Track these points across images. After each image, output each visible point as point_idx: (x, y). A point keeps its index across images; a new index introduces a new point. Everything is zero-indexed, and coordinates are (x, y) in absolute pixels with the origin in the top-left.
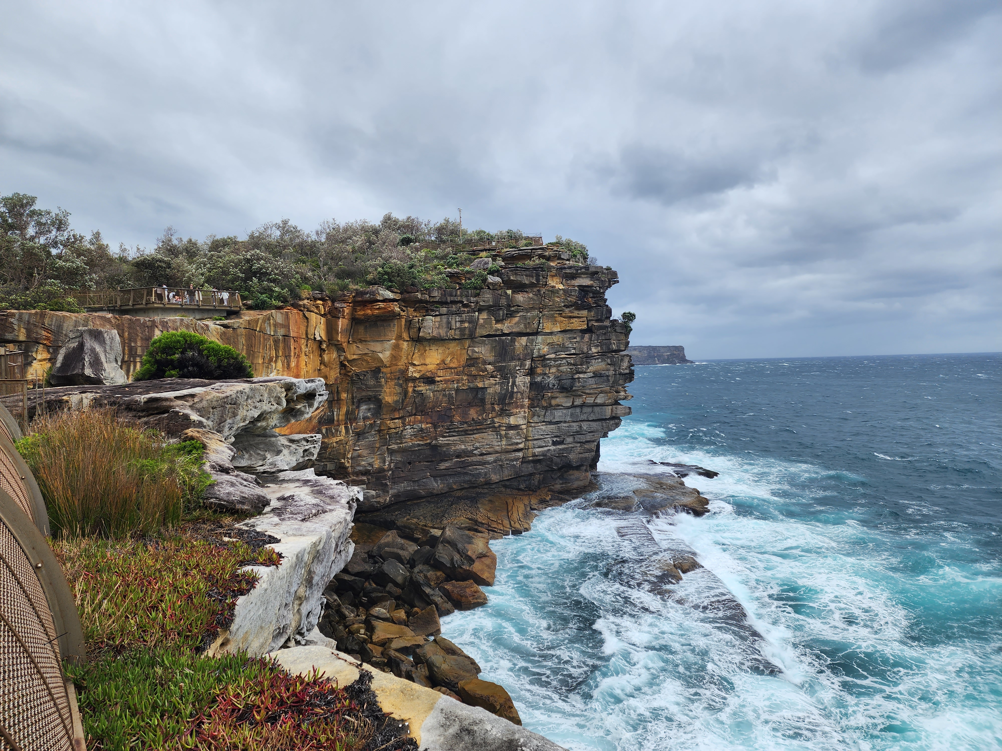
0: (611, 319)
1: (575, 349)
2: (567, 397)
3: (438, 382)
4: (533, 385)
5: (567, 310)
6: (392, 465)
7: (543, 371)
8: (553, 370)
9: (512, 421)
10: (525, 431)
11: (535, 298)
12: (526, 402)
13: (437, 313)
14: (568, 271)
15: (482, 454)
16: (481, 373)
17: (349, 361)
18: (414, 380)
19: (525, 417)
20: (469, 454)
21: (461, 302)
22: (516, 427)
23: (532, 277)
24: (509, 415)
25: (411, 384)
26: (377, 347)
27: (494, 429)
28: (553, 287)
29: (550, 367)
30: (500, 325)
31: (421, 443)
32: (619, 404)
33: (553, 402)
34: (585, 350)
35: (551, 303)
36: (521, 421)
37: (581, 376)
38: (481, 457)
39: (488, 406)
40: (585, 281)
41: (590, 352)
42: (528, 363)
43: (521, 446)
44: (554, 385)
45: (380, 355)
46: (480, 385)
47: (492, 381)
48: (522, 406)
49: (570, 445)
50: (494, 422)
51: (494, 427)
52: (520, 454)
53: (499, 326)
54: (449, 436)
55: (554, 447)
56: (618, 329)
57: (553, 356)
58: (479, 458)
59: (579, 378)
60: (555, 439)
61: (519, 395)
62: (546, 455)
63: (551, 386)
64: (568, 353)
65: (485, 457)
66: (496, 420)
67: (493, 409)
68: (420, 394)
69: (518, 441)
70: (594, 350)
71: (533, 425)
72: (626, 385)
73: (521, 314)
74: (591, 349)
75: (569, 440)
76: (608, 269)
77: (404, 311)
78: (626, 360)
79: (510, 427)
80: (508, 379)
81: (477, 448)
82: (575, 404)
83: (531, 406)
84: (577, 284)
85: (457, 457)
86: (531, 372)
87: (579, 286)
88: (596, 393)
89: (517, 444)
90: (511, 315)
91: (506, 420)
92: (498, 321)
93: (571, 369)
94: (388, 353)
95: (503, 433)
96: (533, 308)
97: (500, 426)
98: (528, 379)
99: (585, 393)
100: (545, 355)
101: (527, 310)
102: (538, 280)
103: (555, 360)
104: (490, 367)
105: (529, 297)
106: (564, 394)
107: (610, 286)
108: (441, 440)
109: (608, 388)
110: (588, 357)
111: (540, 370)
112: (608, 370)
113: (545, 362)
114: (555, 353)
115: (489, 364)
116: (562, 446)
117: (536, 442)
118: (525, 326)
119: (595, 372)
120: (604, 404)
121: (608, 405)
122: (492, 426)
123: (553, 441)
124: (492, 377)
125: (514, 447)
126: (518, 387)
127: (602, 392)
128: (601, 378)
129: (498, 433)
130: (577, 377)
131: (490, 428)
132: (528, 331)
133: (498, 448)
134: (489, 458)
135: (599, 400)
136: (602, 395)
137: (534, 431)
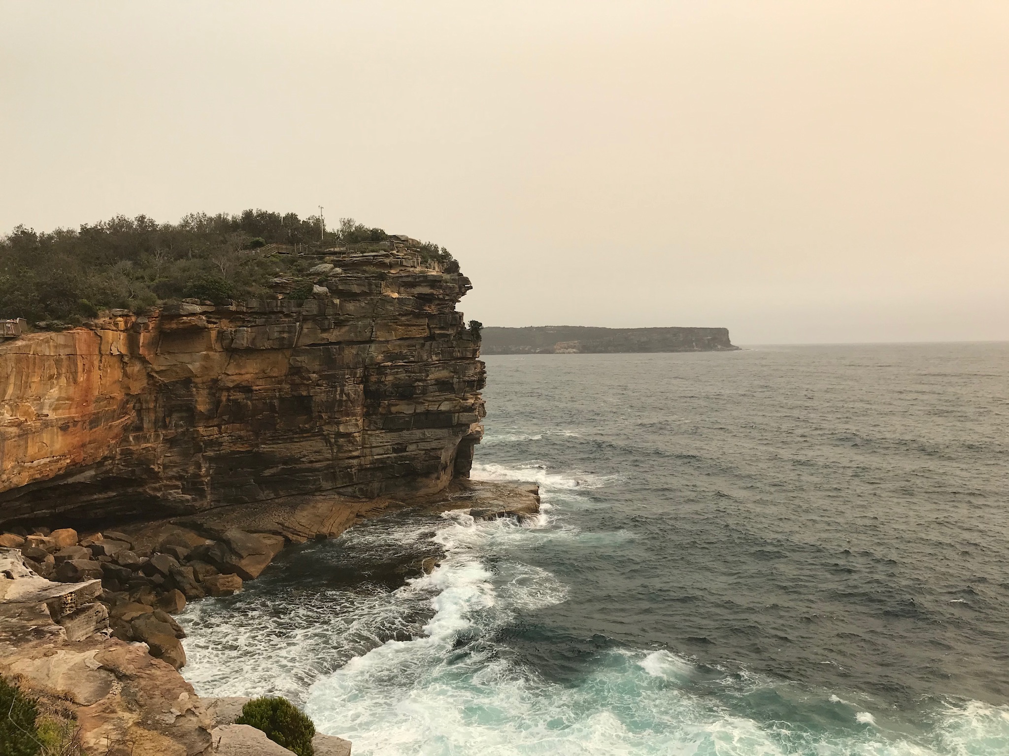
0: (463, 326)
1: (413, 356)
2: (408, 405)
3: (256, 391)
4: (368, 394)
5: (403, 318)
6: (211, 472)
7: (378, 379)
8: (390, 378)
9: (342, 429)
10: (359, 439)
11: (368, 307)
12: (359, 410)
13: (253, 324)
14: (406, 279)
15: (311, 462)
16: (305, 382)
17: (157, 372)
18: (228, 389)
19: (358, 425)
20: (297, 461)
21: (282, 312)
22: (348, 435)
23: (365, 286)
24: (338, 423)
25: (225, 394)
26: (185, 358)
27: (323, 437)
28: (388, 296)
29: (386, 375)
30: (326, 334)
31: (241, 450)
33: (393, 410)
34: (425, 358)
35: (384, 312)
36: (352, 429)
37: (421, 384)
38: (310, 465)
39: (315, 414)
40: (426, 290)
41: (430, 360)
42: (359, 371)
43: (356, 453)
44: (392, 393)
45: (190, 366)
46: (304, 393)
47: (317, 389)
48: (354, 415)
49: (413, 453)
50: (321, 430)
51: (323, 435)
52: (355, 462)
54: (273, 444)
55: (395, 455)
56: (465, 337)
57: (389, 364)
58: (307, 466)
59: (419, 386)
60: (396, 447)
61: (350, 404)
62: (385, 463)
63: (388, 394)
64: (406, 361)
65: (314, 464)
66: (324, 428)
67: (321, 417)
68: (235, 401)
69: (351, 449)
70: (434, 358)
71: (369, 432)
72: (476, 392)
73: (351, 323)
74: (431, 357)
75: (412, 447)
77: (215, 324)
78: (473, 367)
79: (339, 435)
80: (335, 387)
81: (304, 456)
82: (418, 411)
83: (366, 414)
84: (416, 292)
85: (285, 463)
86: (365, 380)
87: (418, 295)
88: (439, 401)
89: (351, 451)
90: (339, 324)
91: (334, 428)
92: (324, 330)
93: (409, 376)
94: (197, 364)
95: (333, 440)
96: (365, 317)
97: (328, 434)
98: (359, 387)
99: (427, 400)
100: (379, 363)
101: (358, 319)
102: (371, 289)
103: (391, 368)
104: (314, 376)
105: (361, 306)
106: (405, 401)
107: (462, 295)
108: (264, 448)
109: (453, 396)
110: (426, 366)
111: (374, 378)
112: (453, 377)
113: (380, 370)
114: (391, 361)
115: (314, 373)
116: (405, 454)
117: (373, 450)
118: (356, 335)
119: (436, 380)
120: (449, 412)
121: (454, 413)
122: (320, 433)
123: (393, 448)
124: (318, 385)
125: (346, 455)
126: (348, 395)
127: (446, 400)
128: (444, 386)
129: (327, 441)
130: (416, 384)
131: (318, 435)
132: (359, 339)
133: (329, 456)
134: (317, 465)
135: (443, 408)
136: (446, 402)
137: (372, 439)
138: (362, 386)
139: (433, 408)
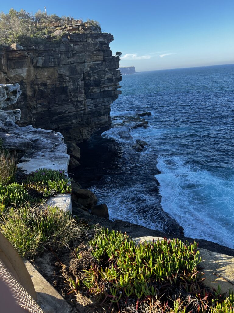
0: (112, 56)
1: (99, 69)
3: (48, 85)
4: (85, 85)
5: (95, 52)
6: (35, 120)
8: (92, 78)
9: (79, 99)
10: (84, 103)
11: (83, 47)
12: (83, 91)
13: (43, 55)
14: (94, 35)
15: (69, 113)
16: (64, 80)
17: (9, 78)
18: (38, 85)
19: (83, 97)
20: (64, 113)
21: (53, 50)
22: (81, 102)
23: (80, 38)
24: (77, 97)
25: (37, 87)
26: (19, 71)
28: (89, 42)
29: (91, 76)
31: (45, 110)
32: (117, 90)
33: (93, 91)
34: (104, 69)
35: (89, 50)
36: (82, 99)
37: (103, 80)
38: (68, 114)
39: (69, 94)
40: (101, 40)
41: (105, 70)
42: (82, 75)
43: (83, 109)
44: (93, 84)
45: (22, 75)
46: (65, 85)
47: (70, 84)
48: (82, 93)
49: (101, 107)
50: (71, 100)
51: (72, 102)
52: (83, 112)
53: (69, 60)
54: (55, 107)
55: (95, 108)
56: (115, 60)
57: (91, 72)
58: (67, 114)
59: (102, 81)
60: (95, 105)
61: (80, 89)
62: (92, 111)
63: (92, 84)
64: (97, 70)
65: (70, 114)
66: (73, 99)
67: (71, 95)
68: (42, 91)
69: (82, 107)
70: (107, 69)
71: (86, 100)
72: (119, 82)
73: (77, 55)
74: (106, 69)
75: (100, 105)
76: (110, 34)
77: (29, 55)
78: (119, 72)
79: (78, 102)
80: (75, 82)
81: (66, 111)
82: (101, 91)
83: (85, 93)
84: (98, 41)
85: (59, 114)
86: (84, 79)
87: (99, 42)
88: (108, 86)
89: (81, 108)
90: (73, 55)
91: (76, 99)
92: (69, 58)
93: (99, 77)
94: (25, 74)
95: (76, 104)
96: (82, 52)
97: (74, 102)
98: (83, 82)
99: (105, 86)
100: (88, 72)
101: (80, 53)
102: (83, 39)
103: (92, 74)
104: (67, 78)
105: (80, 47)
106: (97, 87)
107: (111, 42)
108: (53, 109)
109: (112, 84)
110: (105, 72)
111: (87, 78)
112: (113, 77)
113: (89, 74)
114: (92, 71)
115: (67, 76)
116: (98, 108)
117: (88, 107)
118: (80, 60)
119: (107, 78)
120: (112, 90)
121: (113, 91)
122: (71, 102)
123: (94, 106)
124: (69, 82)
125: (80, 109)
126: (79, 85)
127: (111, 86)
128: (110, 80)
129: (74, 104)
130: (101, 80)
131: (70, 102)
132: (81, 62)
133: (74, 110)
134: (71, 114)
135: (110, 89)
136: (111, 87)
137: (87, 103)
139: (106, 89)
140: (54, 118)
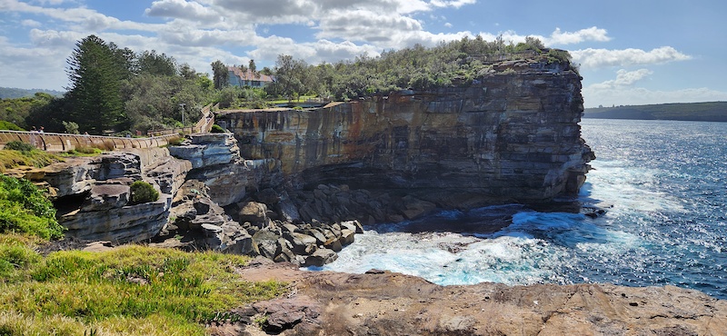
1: (529, 120)
2: (525, 147)
3: (439, 134)
4: (499, 138)
5: (524, 98)
7: (507, 132)
8: (514, 132)
9: (483, 157)
11: (503, 92)
12: (494, 148)
13: (439, 100)
15: (466, 172)
16: (464, 131)
18: (425, 132)
19: (492, 156)
20: (459, 171)
22: (486, 160)
23: (502, 80)
24: (481, 154)
25: (423, 134)
26: (405, 116)
29: (511, 130)
31: (431, 162)
33: (516, 149)
34: (536, 122)
35: (513, 95)
36: (490, 158)
37: (532, 136)
39: (469, 148)
40: (540, 82)
41: (540, 123)
42: (495, 127)
43: (492, 171)
44: (515, 140)
45: (407, 119)
46: (464, 137)
47: (470, 135)
48: (490, 150)
49: (527, 175)
50: (472, 156)
51: (473, 159)
52: (492, 175)
53: (477, 106)
54: (447, 161)
55: (516, 174)
57: (513, 124)
58: (464, 174)
61: (488, 144)
62: (509, 178)
63: (512, 140)
64: (523, 122)
65: (468, 173)
66: (474, 155)
67: (472, 150)
68: (429, 139)
69: (489, 168)
70: (542, 121)
71: (500, 160)
73: (493, 100)
75: (526, 172)
79: (481, 160)
80: (481, 135)
81: (463, 169)
82: (531, 151)
83: (498, 151)
84: (533, 83)
85: (452, 171)
86: (498, 131)
88: (544, 147)
91: (479, 156)
92: (477, 104)
93: (525, 132)
94: (410, 119)
95: (478, 162)
97: (476, 159)
98: (494, 135)
99: (536, 146)
100: (507, 123)
101: (497, 98)
103: (515, 126)
104: (469, 128)
106: (523, 145)
108: (443, 162)
109: (553, 145)
110: (538, 125)
111: (504, 131)
113: (508, 127)
114: (514, 122)
115: (469, 126)
116: (522, 175)
117: (503, 170)
118: (495, 107)
119: (542, 135)
120: (551, 154)
121: (554, 155)
123: (515, 171)
125: (486, 171)
126: (487, 139)
127: (549, 146)
128: (548, 138)
129: (475, 162)
130: (529, 136)
131: (471, 159)
132: (496, 109)
133: (476, 170)
134: (470, 174)
135: (546, 151)
136: (549, 148)
137: (502, 164)
138: (496, 135)
139: (541, 150)
140: (444, 174)
